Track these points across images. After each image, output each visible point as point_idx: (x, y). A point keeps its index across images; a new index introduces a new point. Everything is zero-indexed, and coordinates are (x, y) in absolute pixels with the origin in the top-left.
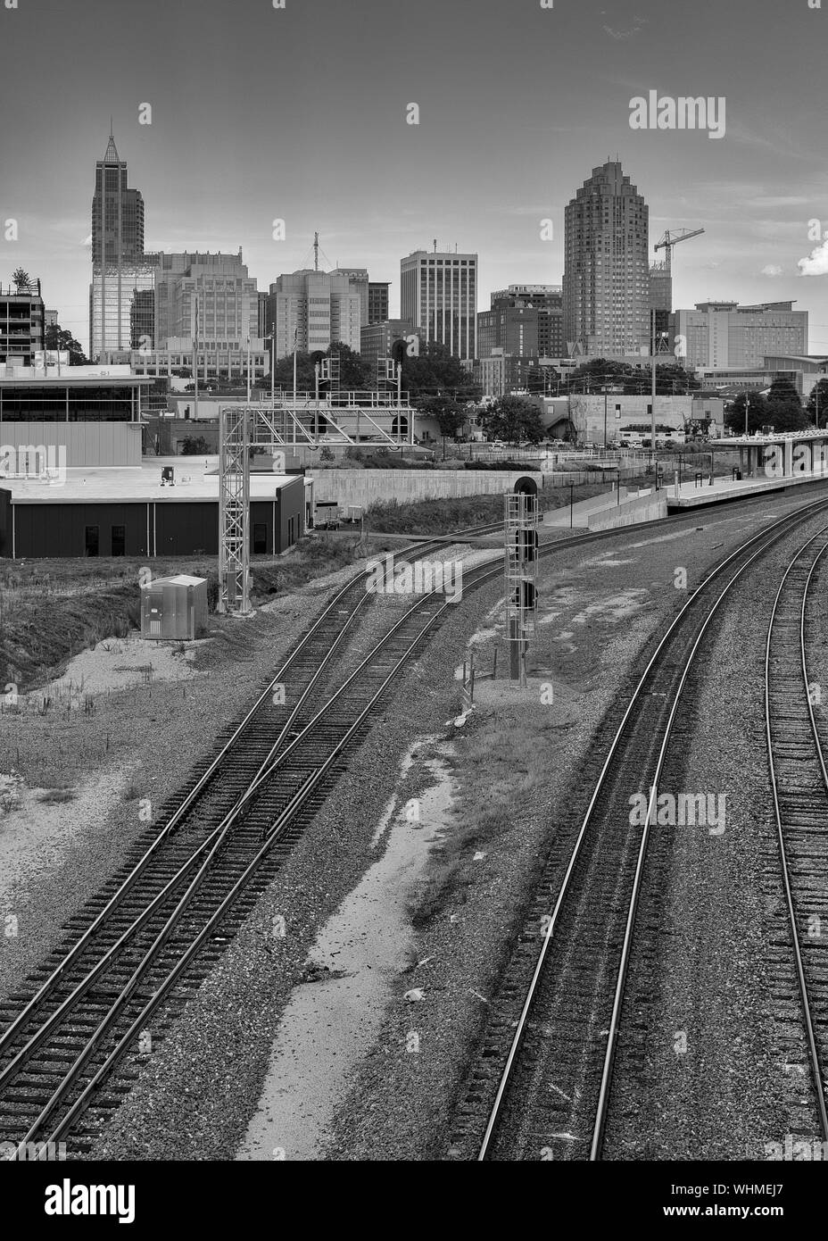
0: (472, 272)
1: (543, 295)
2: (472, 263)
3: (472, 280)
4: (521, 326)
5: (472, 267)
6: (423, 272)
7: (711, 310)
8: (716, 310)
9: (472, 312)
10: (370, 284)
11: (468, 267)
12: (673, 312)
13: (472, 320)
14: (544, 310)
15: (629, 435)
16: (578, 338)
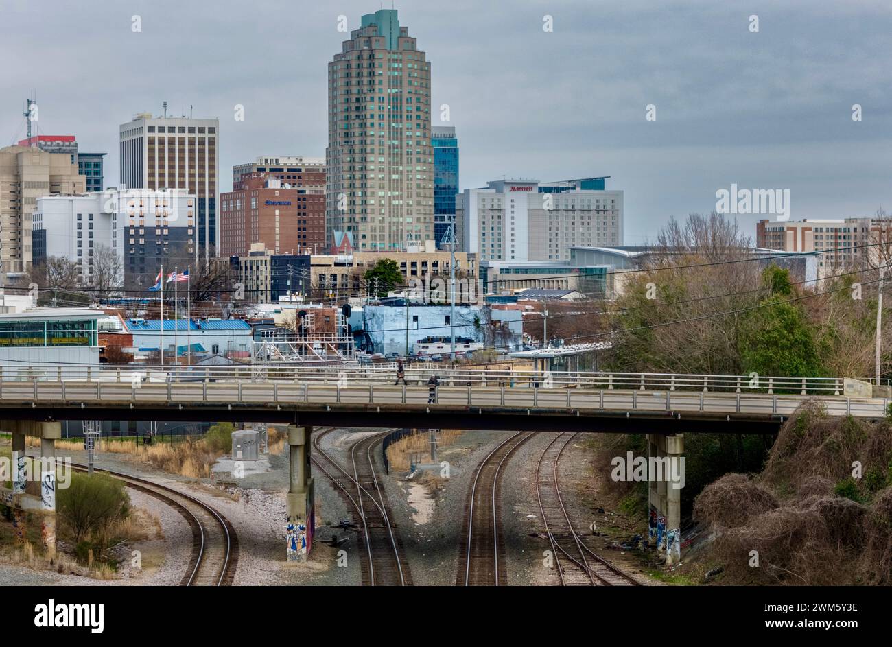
0: (212, 142)
1: (300, 170)
2: (212, 130)
3: (212, 151)
4: (277, 212)
5: (211, 135)
6: (151, 142)
7: (507, 189)
8: (513, 189)
9: (212, 191)
10: (80, 155)
11: (207, 136)
12: (461, 191)
13: (212, 200)
14: (301, 188)
15: (427, 347)
16: (346, 225)
